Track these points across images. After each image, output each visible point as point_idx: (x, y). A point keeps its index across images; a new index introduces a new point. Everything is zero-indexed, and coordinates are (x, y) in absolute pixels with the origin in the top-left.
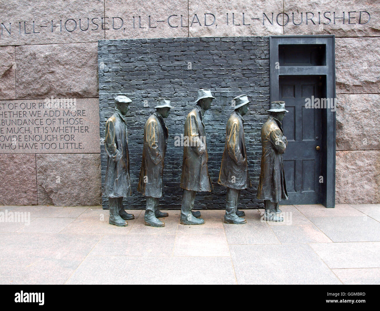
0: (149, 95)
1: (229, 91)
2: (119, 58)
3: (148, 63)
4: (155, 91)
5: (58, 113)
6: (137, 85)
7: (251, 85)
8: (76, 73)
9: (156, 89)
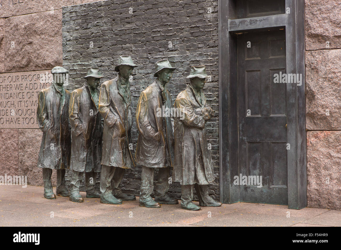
0: (103, 64)
1: (176, 55)
2: (79, 24)
3: (102, 28)
4: (109, 59)
5: (36, 85)
6: (93, 53)
7: (200, 46)
8: (49, 43)
9: (109, 56)
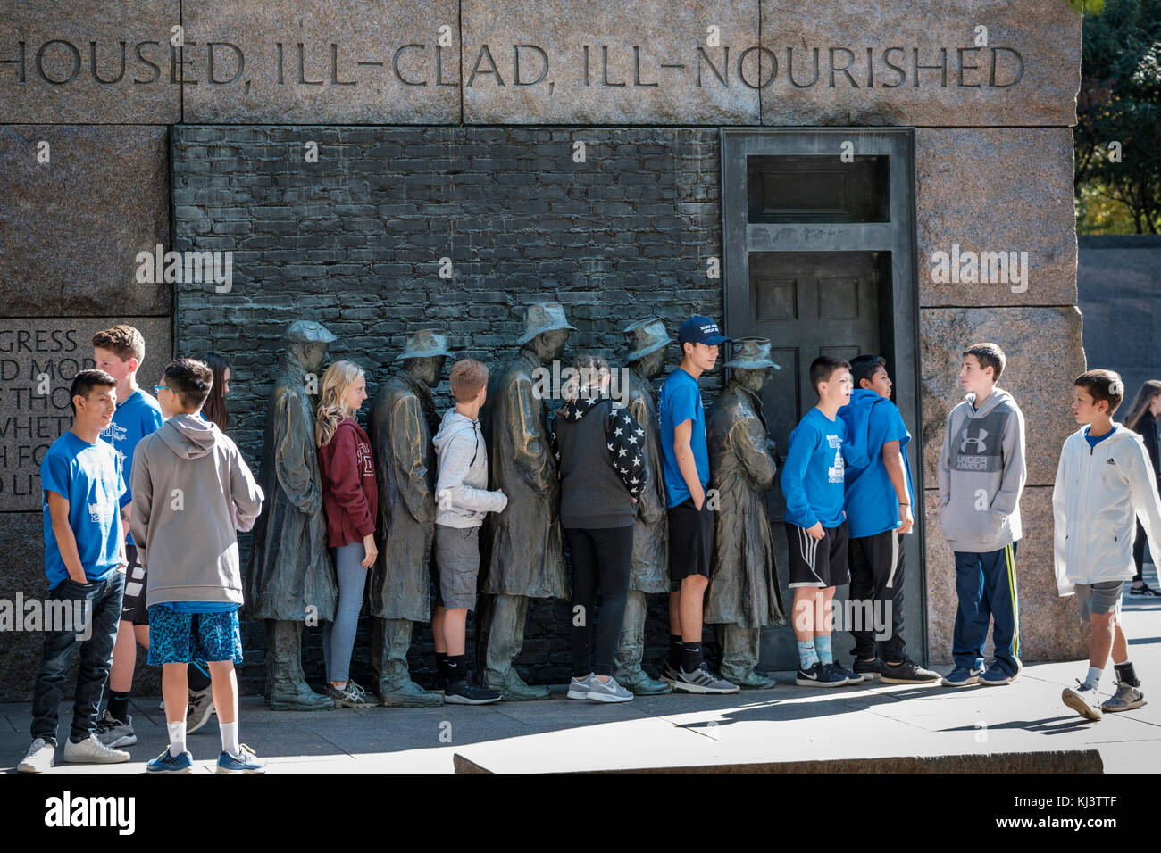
0: (347, 312)
1: (596, 302)
2: (249, 189)
3: (342, 208)
4: (366, 300)
6: (305, 278)
7: (665, 281)
9: (367, 291)
